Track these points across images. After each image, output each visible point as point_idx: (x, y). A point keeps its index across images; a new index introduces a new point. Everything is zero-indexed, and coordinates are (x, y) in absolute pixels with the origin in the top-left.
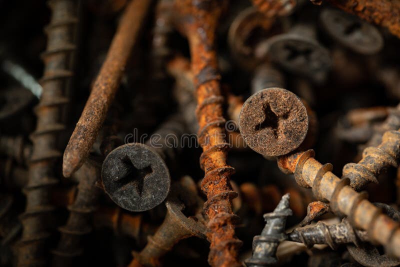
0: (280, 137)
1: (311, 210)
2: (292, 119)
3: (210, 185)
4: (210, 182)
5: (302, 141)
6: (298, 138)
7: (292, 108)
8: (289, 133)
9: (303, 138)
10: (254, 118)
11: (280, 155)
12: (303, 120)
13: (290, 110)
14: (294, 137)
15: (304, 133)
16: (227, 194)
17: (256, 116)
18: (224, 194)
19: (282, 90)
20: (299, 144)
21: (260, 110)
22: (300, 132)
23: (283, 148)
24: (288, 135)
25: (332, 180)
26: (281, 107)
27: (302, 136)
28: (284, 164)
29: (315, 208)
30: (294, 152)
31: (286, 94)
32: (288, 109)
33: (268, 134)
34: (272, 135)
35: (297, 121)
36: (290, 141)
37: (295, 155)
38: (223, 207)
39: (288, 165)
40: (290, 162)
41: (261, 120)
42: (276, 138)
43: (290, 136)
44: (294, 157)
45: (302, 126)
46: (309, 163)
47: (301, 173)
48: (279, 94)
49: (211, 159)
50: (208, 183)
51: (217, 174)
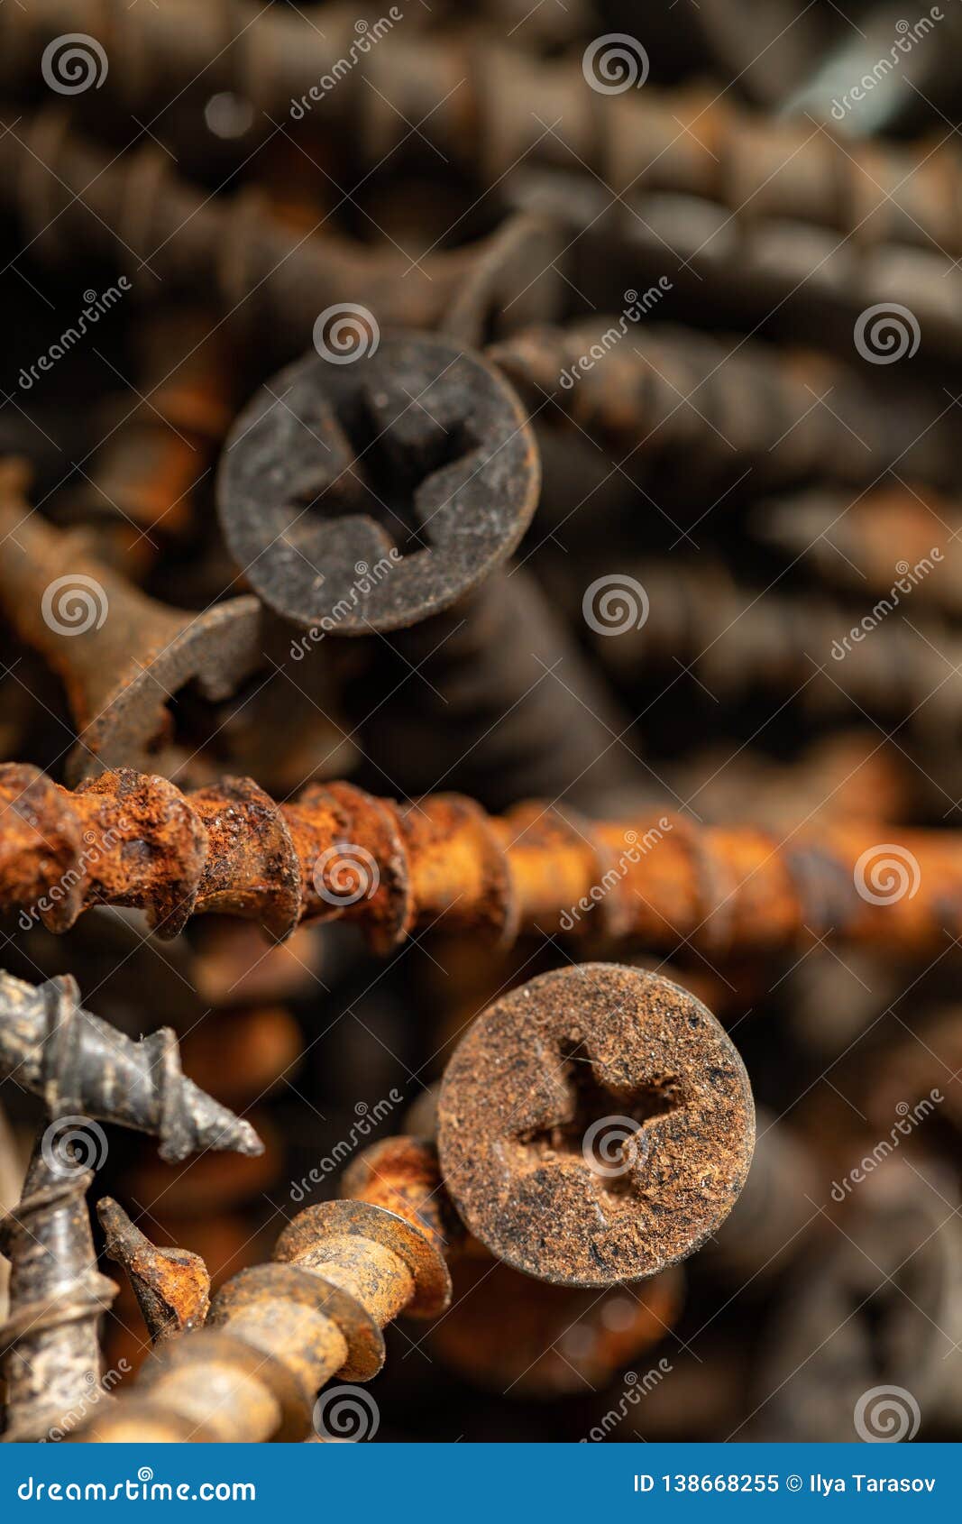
0: (522, 1153)
1: (173, 1262)
2: (603, 1209)
3: (335, 816)
4: (346, 817)
5: (501, 1253)
6: (513, 1234)
7: (655, 1209)
8: (542, 1191)
9: (513, 1255)
10: (618, 1031)
11: (442, 1147)
12: (600, 1260)
13: (646, 1197)
14: (521, 1215)
15: (536, 1262)
16: (288, 881)
17: (628, 1044)
18: (292, 865)
19: (742, 1166)
20: (487, 1239)
21: (653, 1064)
22: (543, 1244)
23: (471, 1162)
24: (534, 1188)
25: (310, 1356)
26: (665, 1161)
27: (525, 1253)
28: (396, 1166)
29: (182, 1279)
30: (448, 1213)
31: (723, 1183)
32: (650, 1192)
33: (542, 1095)
34: (537, 1115)
35: (594, 1230)
36: (504, 1195)
37: (435, 1219)
38: (231, 856)
39: (388, 1183)
40: (402, 1191)
41: (608, 1067)
42: (521, 1133)
43: (526, 1198)
44: (426, 1216)
45: (569, 1254)
46: (395, 1275)
47: (354, 1231)
48: (726, 1153)
49: (448, 837)
50: (337, 808)
51: (383, 853)
